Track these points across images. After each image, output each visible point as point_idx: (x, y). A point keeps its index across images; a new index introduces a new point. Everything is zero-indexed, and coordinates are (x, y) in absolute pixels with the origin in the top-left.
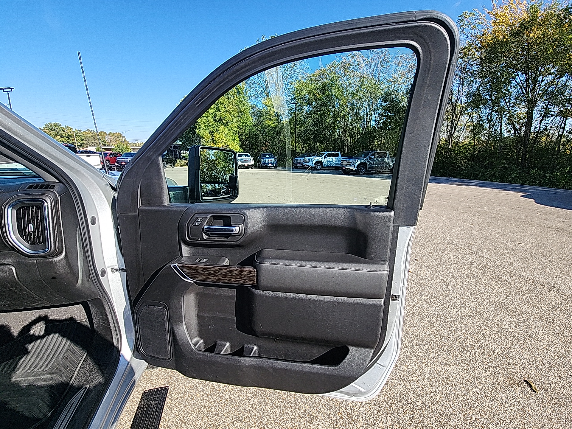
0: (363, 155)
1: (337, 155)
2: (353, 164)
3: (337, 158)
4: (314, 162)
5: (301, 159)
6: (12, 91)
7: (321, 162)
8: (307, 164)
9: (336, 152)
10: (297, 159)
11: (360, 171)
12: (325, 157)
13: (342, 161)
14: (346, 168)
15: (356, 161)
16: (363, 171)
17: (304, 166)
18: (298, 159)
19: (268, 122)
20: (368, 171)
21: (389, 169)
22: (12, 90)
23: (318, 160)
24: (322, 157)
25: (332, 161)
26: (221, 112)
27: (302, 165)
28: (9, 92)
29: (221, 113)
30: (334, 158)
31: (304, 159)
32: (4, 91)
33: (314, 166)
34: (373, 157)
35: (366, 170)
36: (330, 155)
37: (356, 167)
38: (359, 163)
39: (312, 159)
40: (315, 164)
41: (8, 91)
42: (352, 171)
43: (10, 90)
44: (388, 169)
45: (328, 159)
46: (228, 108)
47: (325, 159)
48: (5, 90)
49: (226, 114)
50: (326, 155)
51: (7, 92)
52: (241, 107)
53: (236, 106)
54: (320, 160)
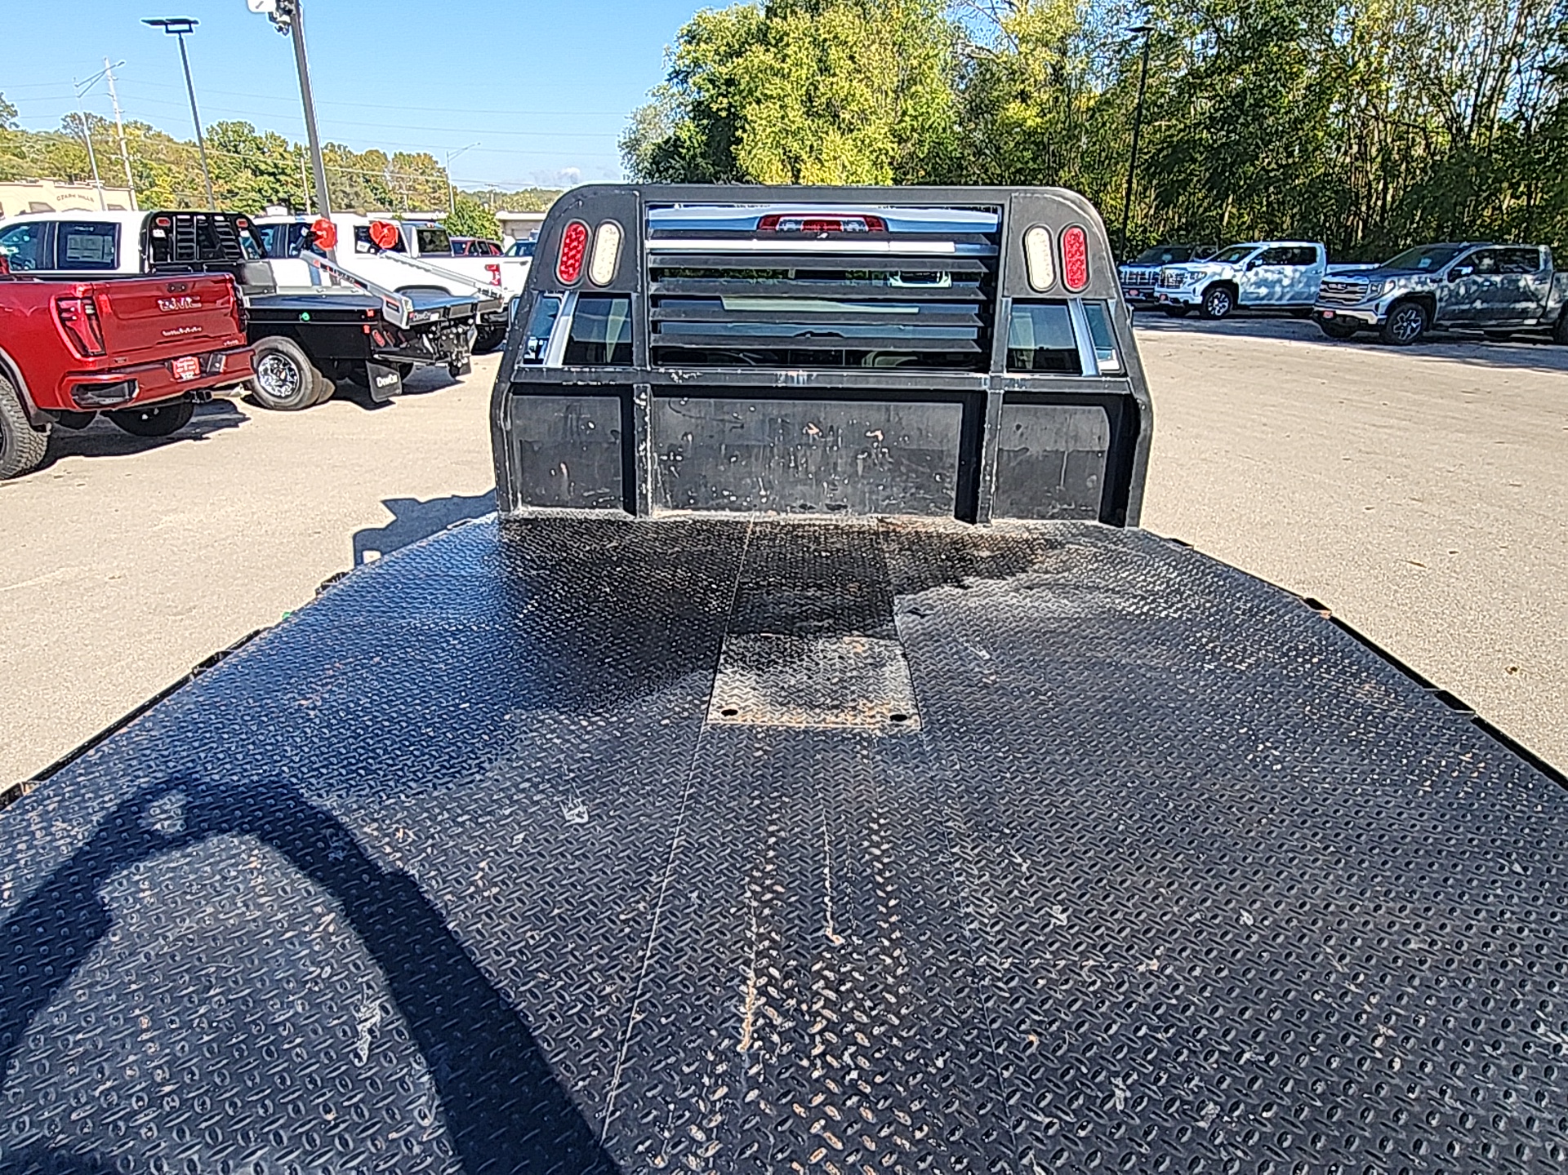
0: (1425, 262)
1: (1307, 257)
2: (1370, 300)
3: (1302, 268)
4: (1200, 287)
5: (1147, 271)
6: (190, 30)
7: (1229, 287)
8: (1172, 293)
9: (1305, 244)
10: (1128, 269)
11: (1398, 328)
12: (1250, 266)
13: (1324, 283)
14: (1339, 312)
15: (1388, 286)
16: (1413, 330)
17: (1158, 299)
18: (1135, 270)
19: (1014, 109)
20: (1436, 327)
21: (1539, 324)
22: (193, 26)
23: (1217, 278)
24: (1236, 266)
25: (1280, 281)
26: (834, 75)
27: (1145, 295)
28: (183, 35)
29: (835, 80)
30: (1288, 269)
31: (1158, 270)
32: (168, 31)
33: (1198, 300)
34: (1466, 270)
35: (1428, 324)
36: (1268, 258)
37: (1382, 310)
38: (1398, 293)
39: (1192, 273)
40: (1204, 293)
41: (179, 32)
42: (1363, 325)
43: (186, 27)
44: (1534, 322)
45: (1266, 272)
46: (865, 60)
47: (1251, 274)
48: (171, 28)
49: (855, 83)
50: (1256, 258)
51: (177, 35)
52: (911, 50)
53: (894, 44)
54: (1227, 275)
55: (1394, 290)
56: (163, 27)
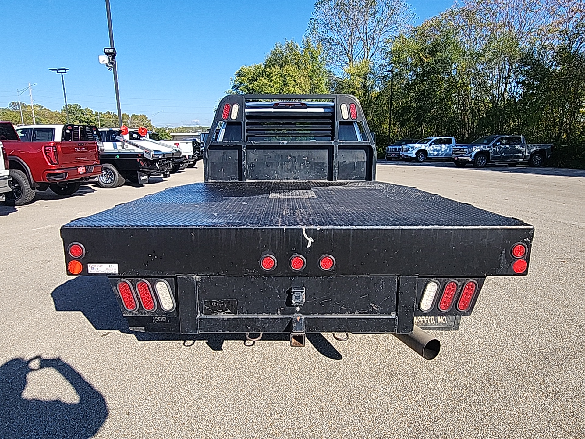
0: (485, 142)
1: (449, 142)
2: (469, 153)
3: (448, 145)
4: (415, 152)
5: (397, 147)
6: (66, 72)
7: (424, 152)
8: (406, 154)
9: (448, 138)
10: (391, 147)
11: (479, 163)
12: (431, 145)
13: (454, 148)
14: (459, 158)
15: (474, 149)
16: (484, 163)
17: (401, 156)
18: (393, 147)
20: (491, 162)
21: (524, 160)
22: (67, 71)
23: (420, 149)
24: (426, 145)
25: (441, 150)
26: (289, 86)
27: (397, 155)
28: (63, 74)
30: (443, 146)
31: (401, 147)
32: (57, 72)
33: (415, 156)
34: (498, 143)
35: (488, 161)
36: (436, 142)
37: (473, 157)
38: (477, 151)
39: (412, 147)
40: (416, 154)
41: (62, 73)
42: (468, 162)
43: (64, 71)
44: (522, 160)
45: (435, 147)
46: (299, 81)
47: (431, 147)
48: (59, 71)
49: (296, 88)
50: (433, 142)
51: (61, 74)
52: (314, 78)
53: (309, 76)
54: (423, 148)
55: (476, 149)
56: (56, 71)
